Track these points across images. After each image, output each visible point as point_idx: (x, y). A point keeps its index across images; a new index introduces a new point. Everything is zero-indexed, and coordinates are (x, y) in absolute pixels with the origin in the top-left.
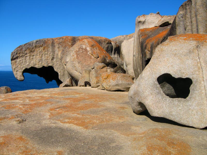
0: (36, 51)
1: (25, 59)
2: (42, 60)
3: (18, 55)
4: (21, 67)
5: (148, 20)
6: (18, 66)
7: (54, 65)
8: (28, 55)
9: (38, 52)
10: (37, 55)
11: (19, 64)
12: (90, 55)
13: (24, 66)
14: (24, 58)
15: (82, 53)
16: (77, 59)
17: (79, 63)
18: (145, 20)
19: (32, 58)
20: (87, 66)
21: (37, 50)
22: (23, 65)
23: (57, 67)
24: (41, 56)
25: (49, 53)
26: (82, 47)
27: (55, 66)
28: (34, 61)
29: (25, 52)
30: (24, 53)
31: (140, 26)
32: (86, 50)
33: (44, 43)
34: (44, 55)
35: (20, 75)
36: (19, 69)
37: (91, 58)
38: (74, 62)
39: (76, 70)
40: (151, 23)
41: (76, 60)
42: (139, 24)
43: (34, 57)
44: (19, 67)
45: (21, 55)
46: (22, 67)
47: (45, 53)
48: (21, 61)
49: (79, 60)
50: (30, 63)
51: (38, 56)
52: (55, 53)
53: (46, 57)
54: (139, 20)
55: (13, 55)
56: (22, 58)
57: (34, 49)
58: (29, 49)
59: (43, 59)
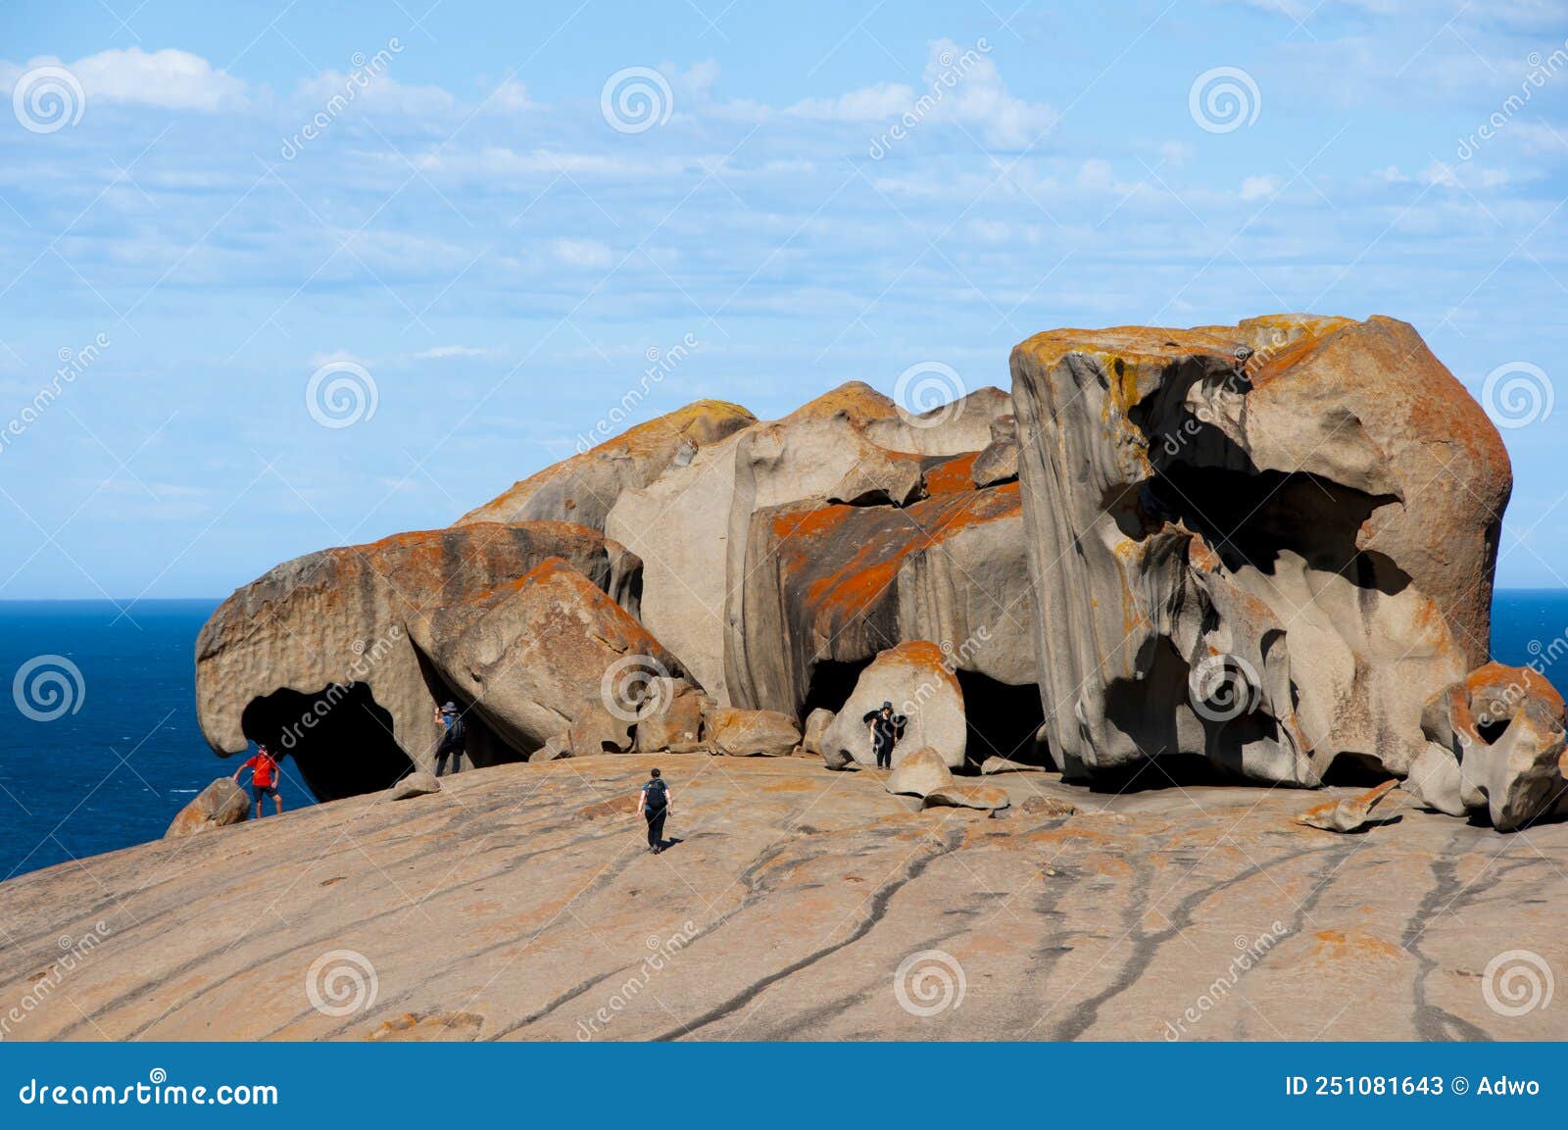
0: (297, 615)
1: (254, 653)
2: (323, 654)
3: (229, 638)
4: (236, 693)
5: (795, 451)
6: (224, 687)
7: (376, 677)
8: (265, 634)
9: (309, 618)
10: (301, 633)
11: (231, 679)
12: (596, 640)
13: (250, 685)
14: (251, 649)
15: (562, 633)
16: (544, 659)
17: (552, 672)
18: (784, 450)
19: (283, 650)
20: (588, 686)
21: (304, 607)
22: (247, 681)
23: (387, 686)
24: (317, 636)
25: (352, 621)
26: (558, 610)
27: (379, 683)
28: (291, 659)
29: (254, 621)
30: (252, 625)
31: (758, 480)
32: (574, 619)
33: (329, 575)
34: (329, 631)
35: (231, 730)
36: (228, 699)
37: (599, 653)
38: (531, 669)
39: (538, 700)
40: (809, 466)
41: (538, 661)
42: (757, 470)
43: (290, 642)
44: (228, 691)
45: (239, 636)
46: (241, 691)
47: (334, 620)
48: (236, 661)
49: (554, 659)
50: (273, 671)
51: (307, 638)
52: (375, 623)
53: (340, 640)
54: (755, 455)
55: (209, 637)
56: (243, 651)
57: (289, 605)
58: (271, 607)
59: (327, 651)
